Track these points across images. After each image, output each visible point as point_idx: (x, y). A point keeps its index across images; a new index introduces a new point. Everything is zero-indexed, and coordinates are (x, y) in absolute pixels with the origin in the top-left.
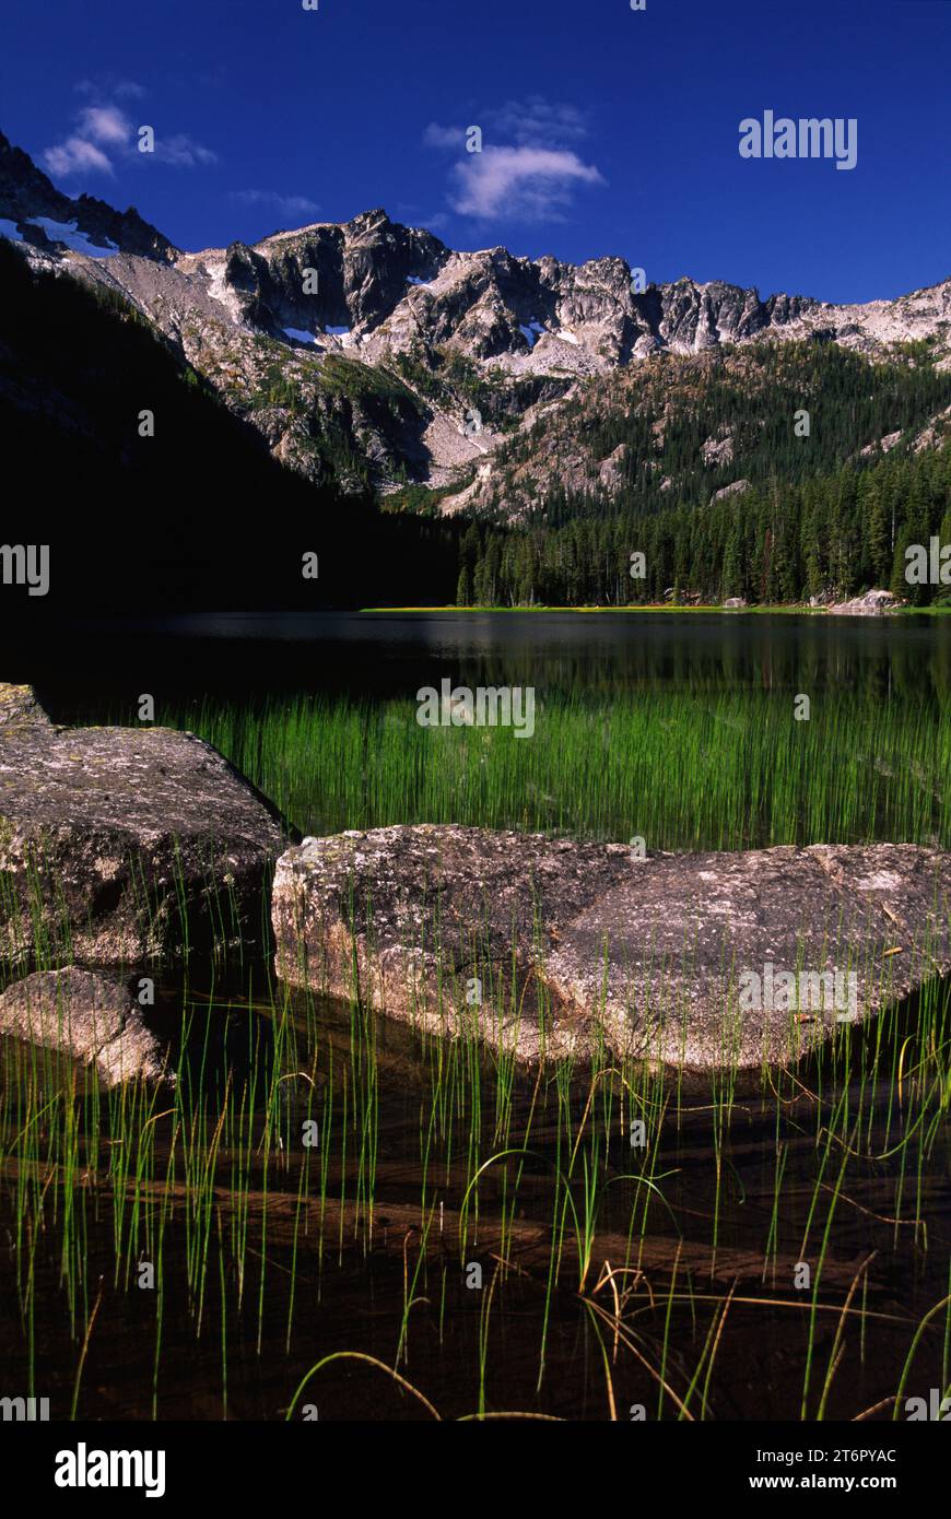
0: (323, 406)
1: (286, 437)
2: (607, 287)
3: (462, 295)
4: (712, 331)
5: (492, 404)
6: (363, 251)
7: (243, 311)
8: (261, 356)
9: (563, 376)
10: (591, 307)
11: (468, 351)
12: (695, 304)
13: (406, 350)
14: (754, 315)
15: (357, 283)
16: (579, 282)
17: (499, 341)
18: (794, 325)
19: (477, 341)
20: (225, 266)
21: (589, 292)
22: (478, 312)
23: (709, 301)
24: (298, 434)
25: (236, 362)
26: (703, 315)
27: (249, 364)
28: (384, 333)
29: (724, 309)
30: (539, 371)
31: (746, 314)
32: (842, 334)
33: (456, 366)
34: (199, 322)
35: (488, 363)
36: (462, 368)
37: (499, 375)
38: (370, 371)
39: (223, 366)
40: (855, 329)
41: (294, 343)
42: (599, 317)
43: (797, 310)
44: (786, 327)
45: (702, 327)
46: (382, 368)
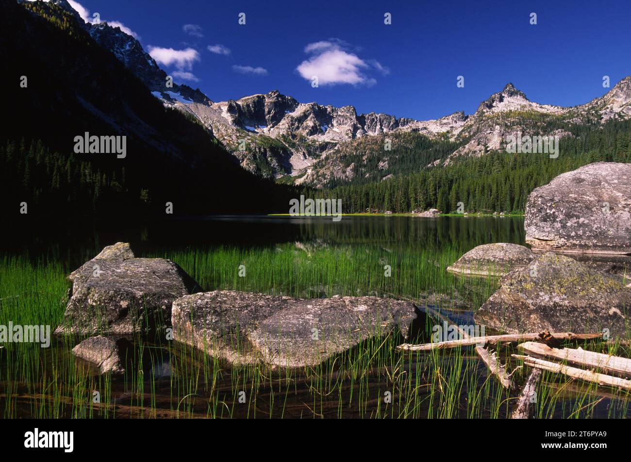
0: (257, 150)
1: (245, 160)
2: (348, 115)
3: (302, 117)
4: (381, 128)
5: (312, 150)
6: (271, 103)
7: (233, 121)
8: (238, 135)
9: (334, 142)
10: (343, 121)
11: (304, 134)
12: (376, 120)
13: (285, 133)
14: (394, 124)
15: (269, 113)
16: (339, 113)
17: (314, 131)
18: (407, 127)
19: (307, 131)
20: (227, 107)
21: (343, 116)
22: (308, 122)
23: (380, 119)
24: (249, 159)
25: (230, 136)
26: (378, 124)
27: (234, 137)
28: (277, 128)
29: (385, 122)
30: (327, 140)
31: (392, 123)
32: (421, 130)
33: (300, 138)
34: (218, 124)
35: (311, 138)
36: (303, 139)
37: (314, 141)
38: (273, 140)
39: (226, 138)
40: (425, 128)
41: (249, 131)
42: (346, 124)
43: (407, 122)
44: (404, 127)
45: (378, 127)
46: (277, 139)
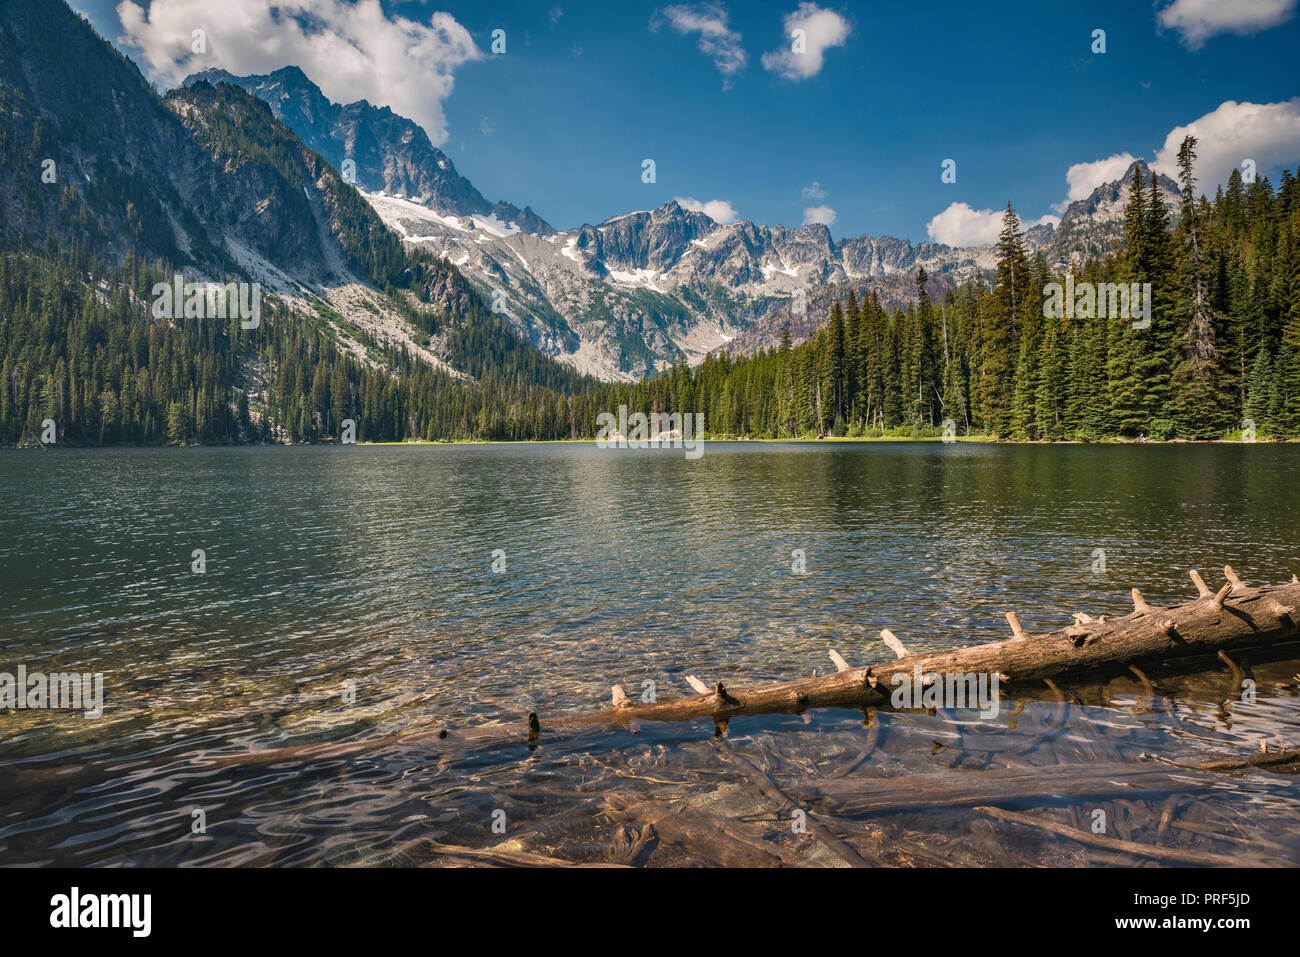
0: (626, 318)
1: (601, 338)
2: (814, 241)
3: (722, 251)
4: (880, 265)
5: (738, 315)
6: (663, 226)
7: (585, 264)
8: (592, 290)
9: (784, 297)
10: (805, 254)
11: (725, 283)
12: (869, 250)
13: (687, 283)
14: (907, 256)
15: (658, 245)
16: (797, 239)
17: (745, 275)
18: (933, 261)
19: (731, 277)
20: (577, 238)
21: (804, 245)
22: (733, 260)
23: (879, 248)
24: (608, 336)
25: (577, 293)
26: (875, 257)
27: (584, 296)
28: (674, 273)
29: (888, 253)
30: (769, 294)
31: (903, 255)
32: (963, 265)
33: (716, 292)
34: (558, 271)
35: (736, 290)
36: (720, 292)
37: (743, 297)
38: (663, 297)
39: (569, 297)
40: (971, 262)
42: (810, 260)
43: (935, 251)
44: (928, 262)
45: (874, 264)
46: (671, 296)
